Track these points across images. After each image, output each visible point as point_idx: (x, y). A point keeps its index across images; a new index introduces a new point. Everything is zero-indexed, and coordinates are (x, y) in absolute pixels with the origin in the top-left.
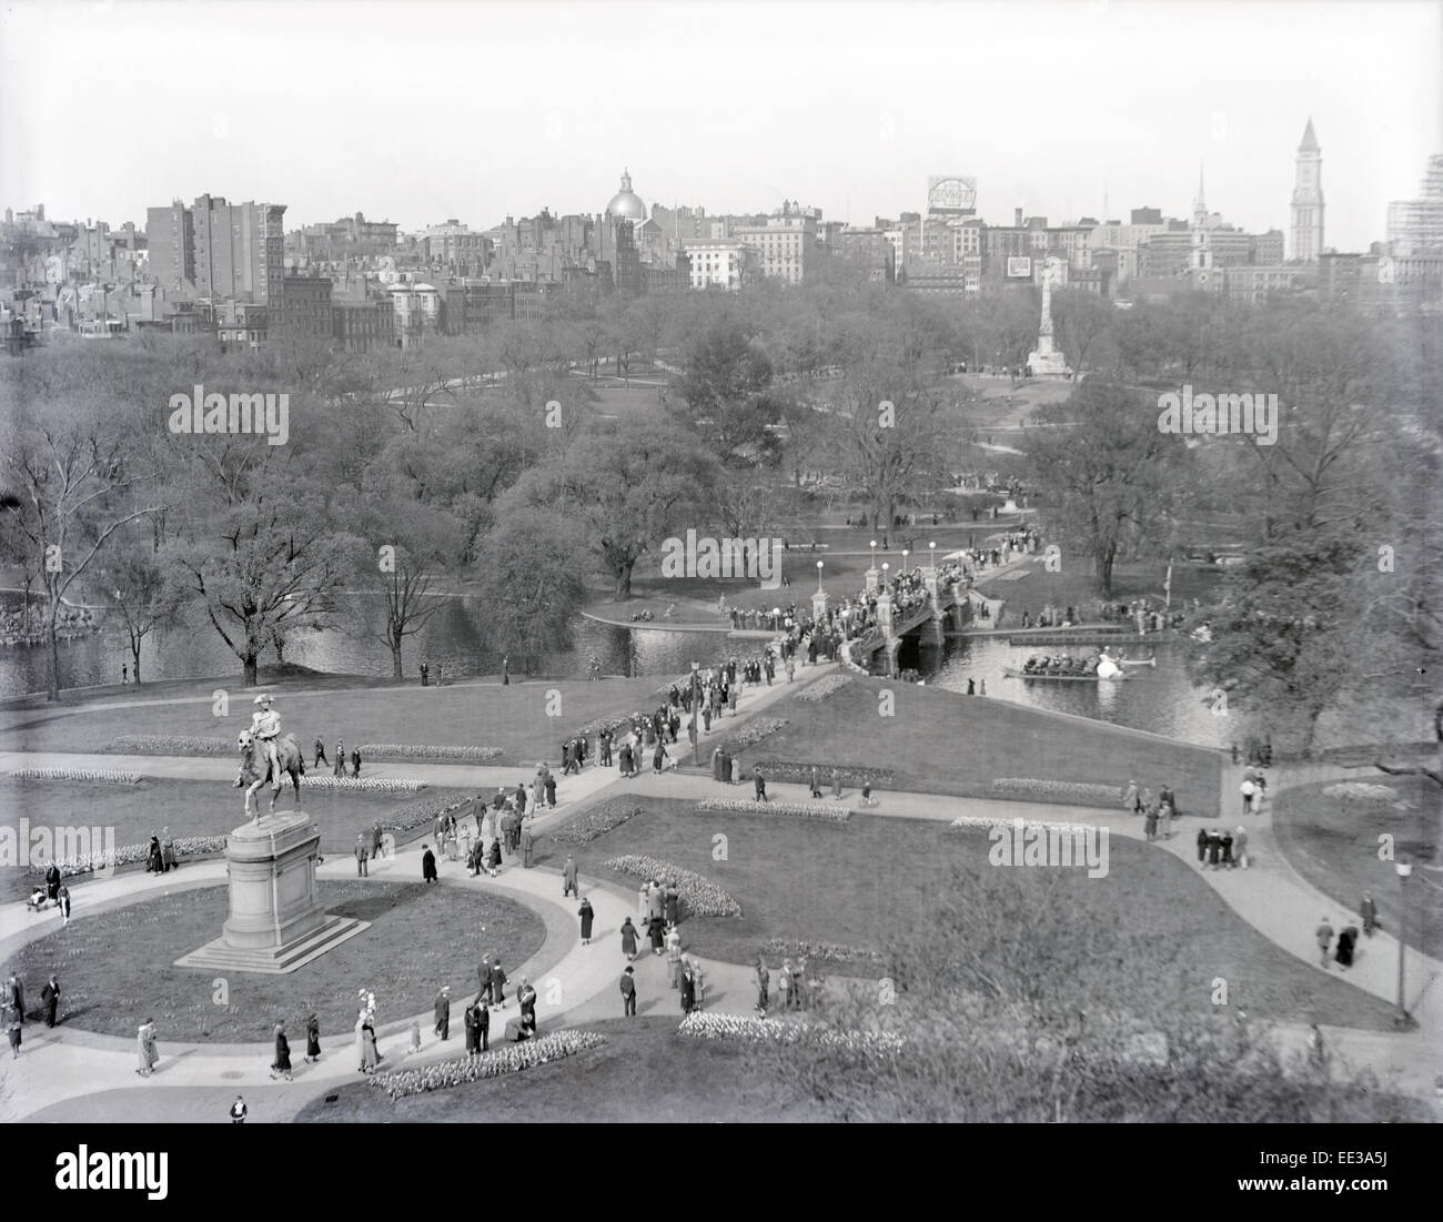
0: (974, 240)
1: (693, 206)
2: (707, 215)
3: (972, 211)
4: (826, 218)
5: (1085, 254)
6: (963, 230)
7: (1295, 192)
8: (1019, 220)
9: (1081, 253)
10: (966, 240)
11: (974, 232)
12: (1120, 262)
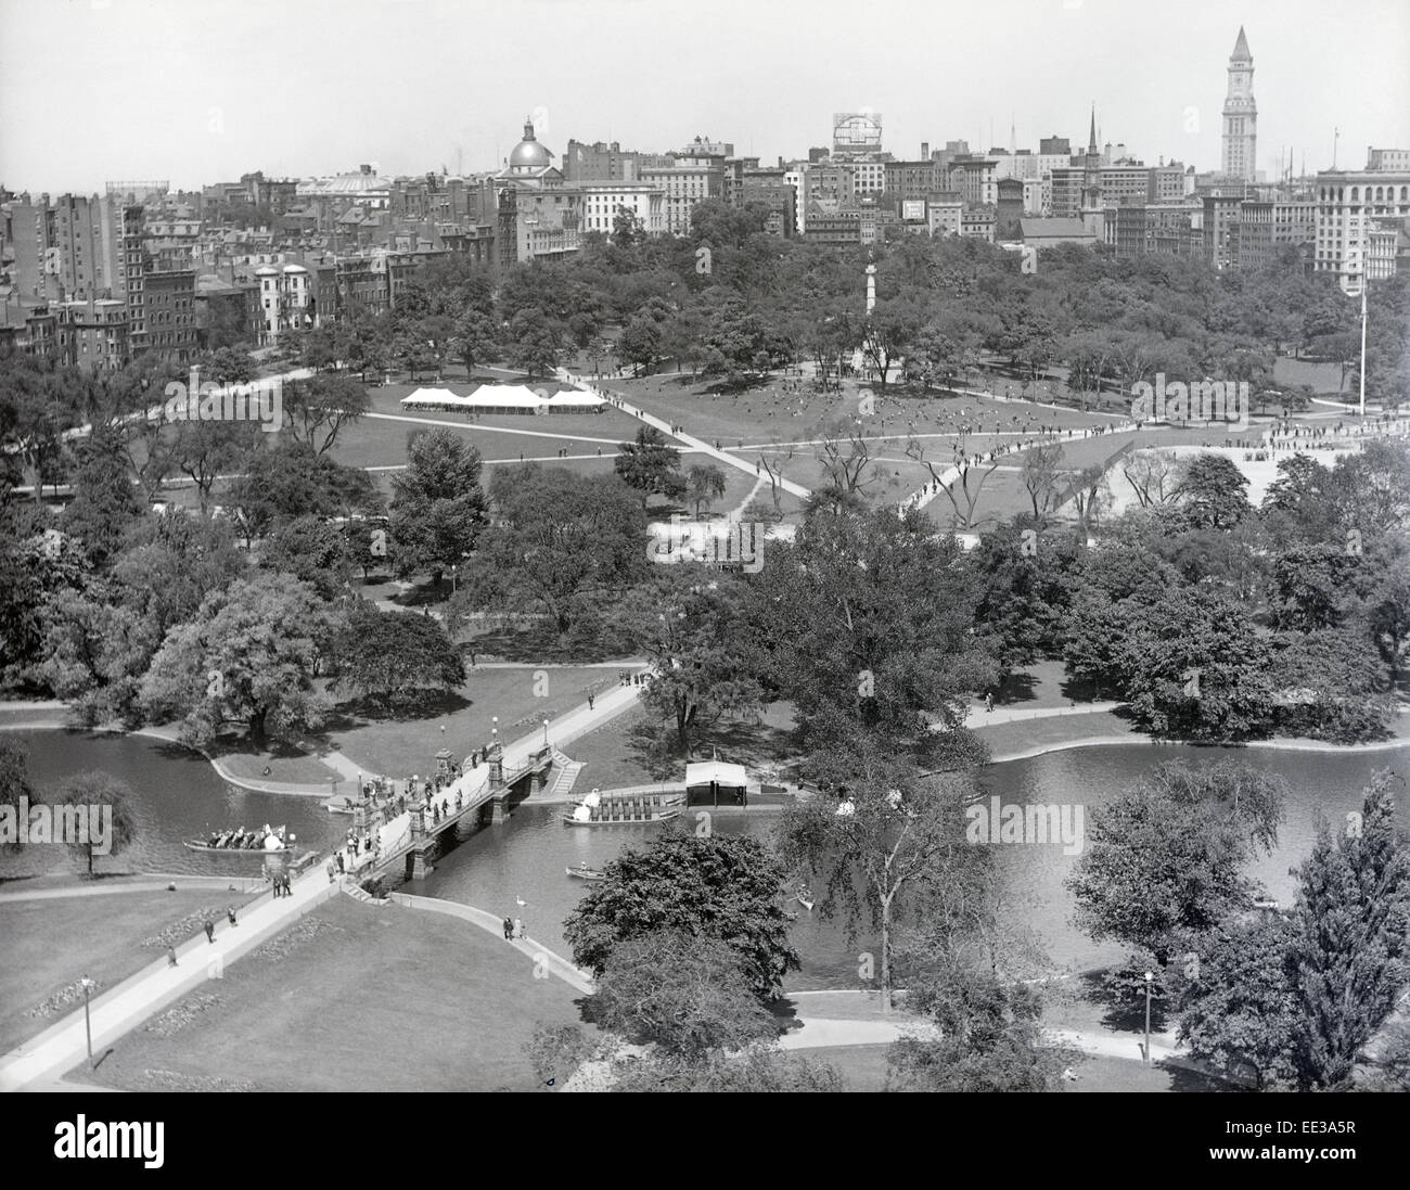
0: (879, 176)
1: (608, 141)
2: (622, 150)
3: (878, 147)
4: (738, 155)
5: (989, 188)
6: (868, 167)
7: (1227, 100)
8: (924, 154)
9: (985, 186)
10: (872, 177)
11: (879, 168)
12: (1025, 195)
